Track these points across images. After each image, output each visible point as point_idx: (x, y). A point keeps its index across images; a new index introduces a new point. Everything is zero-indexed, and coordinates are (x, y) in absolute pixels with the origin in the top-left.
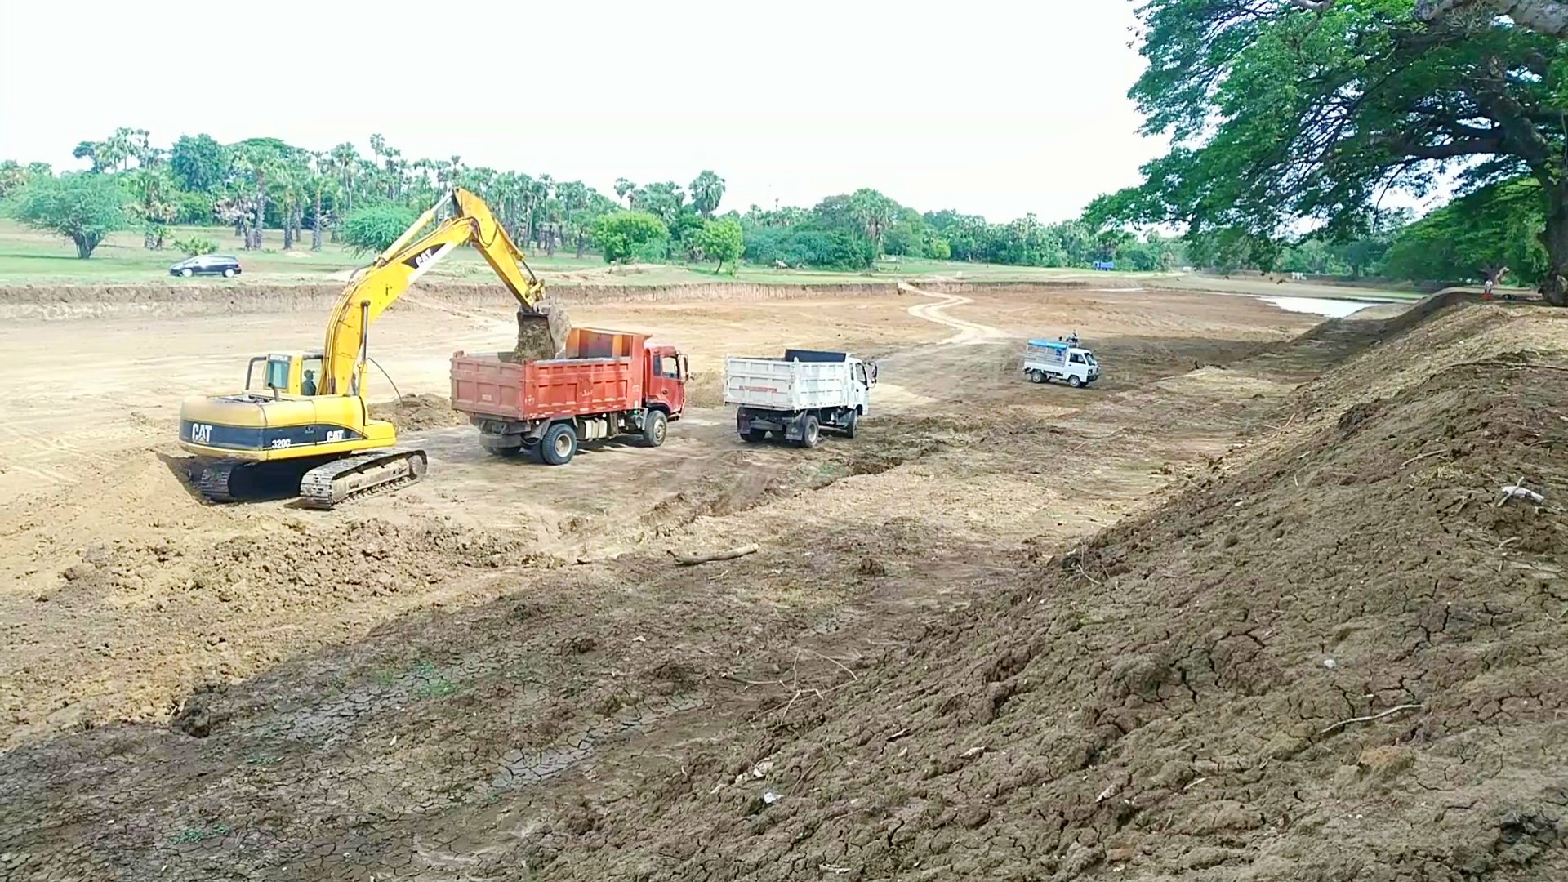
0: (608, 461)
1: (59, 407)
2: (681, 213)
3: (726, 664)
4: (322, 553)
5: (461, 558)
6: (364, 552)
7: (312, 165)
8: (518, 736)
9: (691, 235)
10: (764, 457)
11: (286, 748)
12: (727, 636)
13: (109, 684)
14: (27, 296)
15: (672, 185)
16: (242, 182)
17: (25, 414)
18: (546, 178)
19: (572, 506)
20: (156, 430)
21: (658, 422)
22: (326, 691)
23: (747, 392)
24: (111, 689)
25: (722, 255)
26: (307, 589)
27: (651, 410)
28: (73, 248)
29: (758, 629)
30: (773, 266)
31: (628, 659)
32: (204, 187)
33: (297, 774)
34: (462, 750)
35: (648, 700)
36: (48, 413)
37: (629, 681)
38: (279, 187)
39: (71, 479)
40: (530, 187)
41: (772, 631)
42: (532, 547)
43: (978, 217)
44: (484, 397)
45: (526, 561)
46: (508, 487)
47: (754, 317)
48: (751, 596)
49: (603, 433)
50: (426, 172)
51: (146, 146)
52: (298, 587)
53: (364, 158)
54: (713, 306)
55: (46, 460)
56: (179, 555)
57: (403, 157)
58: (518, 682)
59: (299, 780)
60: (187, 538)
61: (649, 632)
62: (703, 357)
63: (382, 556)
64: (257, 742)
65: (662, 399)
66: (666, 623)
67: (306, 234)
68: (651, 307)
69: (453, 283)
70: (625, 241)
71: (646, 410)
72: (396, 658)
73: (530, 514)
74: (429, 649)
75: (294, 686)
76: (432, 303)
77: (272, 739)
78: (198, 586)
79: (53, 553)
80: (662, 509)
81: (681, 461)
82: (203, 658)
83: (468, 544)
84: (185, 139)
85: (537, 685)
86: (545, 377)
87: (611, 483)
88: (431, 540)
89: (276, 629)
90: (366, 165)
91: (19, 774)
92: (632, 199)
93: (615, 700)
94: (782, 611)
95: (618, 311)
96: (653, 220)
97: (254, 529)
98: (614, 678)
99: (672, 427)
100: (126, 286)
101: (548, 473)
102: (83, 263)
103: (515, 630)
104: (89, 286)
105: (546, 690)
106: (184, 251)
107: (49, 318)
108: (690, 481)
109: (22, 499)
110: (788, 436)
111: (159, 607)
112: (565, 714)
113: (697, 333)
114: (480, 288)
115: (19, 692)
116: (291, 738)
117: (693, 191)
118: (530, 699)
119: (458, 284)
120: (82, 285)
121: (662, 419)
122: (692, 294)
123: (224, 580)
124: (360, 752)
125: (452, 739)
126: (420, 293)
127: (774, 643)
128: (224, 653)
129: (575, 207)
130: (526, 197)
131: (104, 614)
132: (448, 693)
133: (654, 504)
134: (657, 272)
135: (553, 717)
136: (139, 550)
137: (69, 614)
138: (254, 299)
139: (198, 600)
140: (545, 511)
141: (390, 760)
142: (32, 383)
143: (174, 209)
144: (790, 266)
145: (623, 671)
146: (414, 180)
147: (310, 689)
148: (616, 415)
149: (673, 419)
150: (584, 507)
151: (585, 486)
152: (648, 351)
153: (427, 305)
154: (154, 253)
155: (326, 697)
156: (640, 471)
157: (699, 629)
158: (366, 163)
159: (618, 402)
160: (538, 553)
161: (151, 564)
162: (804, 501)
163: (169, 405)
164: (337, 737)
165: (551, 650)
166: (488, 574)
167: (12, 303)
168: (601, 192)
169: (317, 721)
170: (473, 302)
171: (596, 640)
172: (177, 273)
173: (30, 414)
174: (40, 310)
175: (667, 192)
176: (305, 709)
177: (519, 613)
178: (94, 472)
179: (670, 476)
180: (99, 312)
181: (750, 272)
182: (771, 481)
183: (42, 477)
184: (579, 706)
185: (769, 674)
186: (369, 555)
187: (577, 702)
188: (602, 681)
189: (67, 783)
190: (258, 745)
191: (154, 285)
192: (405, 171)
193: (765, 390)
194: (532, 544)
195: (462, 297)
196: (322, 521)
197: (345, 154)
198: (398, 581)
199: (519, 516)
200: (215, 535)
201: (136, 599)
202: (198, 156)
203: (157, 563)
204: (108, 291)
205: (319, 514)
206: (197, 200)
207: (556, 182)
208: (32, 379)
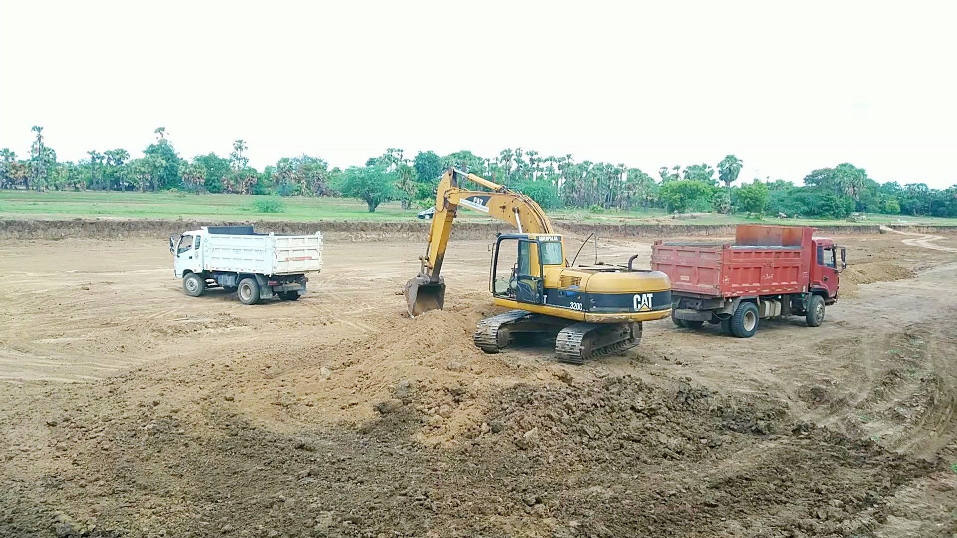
1: (362, 285)
4: (596, 406)
6: (633, 408)
14: (344, 227)
15: (705, 166)
17: (344, 288)
18: (622, 166)
21: (819, 305)
25: (755, 203)
26: (593, 443)
27: (814, 294)
28: (366, 206)
30: (777, 217)
32: (429, 179)
36: (357, 288)
39: (376, 330)
40: (612, 171)
42: (791, 416)
43: (922, 185)
44: (683, 278)
45: (797, 432)
49: (778, 313)
50: (551, 164)
51: (401, 158)
52: (584, 440)
55: (358, 316)
56: (472, 397)
57: (539, 156)
60: (476, 383)
63: (651, 413)
65: (822, 285)
69: (579, 223)
70: (682, 199)
71: (811, 294)
76: (568, 235)
84: (421, 154)
86: (737, 261)
100: (396, 223)
102: (371, 214)
104: (376, 222)
106: (423, 207)
107: (354, 240)
109: (344, 342)
114: (595, 227)
117: (720, 169)
119: (582, 224)
120: (372, 222)
121: (822, 303)
123: (516, 427)
130: (611, 177)
134: (707, 217)
136: (437, 390)
142: (348, 272)
143: (413, 192)
144: (790, 216)
146: (545, 169)
148: (788, 297)
149: (830, 304)
152: (813, 242)
154: (408, 209)
159: (791, 286)
160: (802, 423)
161: (448, 404)
167: (336, 231)
172: (422, 217)
173: (347, 288)
174: (350, 235)
175: (701, 170)
180: (381, 237)
183: (357, 327)
186: (639, 411)
191: (411, 222)
192: (540, 164)
194: (788, 413)
200: (498, 381)
201: (442, 439)
202: (426, 163)
203: (452, 403)
204: (386, 225)
205: (575, 367)
206: (425, 186)
207: (628, 169)
208: (347, 269)
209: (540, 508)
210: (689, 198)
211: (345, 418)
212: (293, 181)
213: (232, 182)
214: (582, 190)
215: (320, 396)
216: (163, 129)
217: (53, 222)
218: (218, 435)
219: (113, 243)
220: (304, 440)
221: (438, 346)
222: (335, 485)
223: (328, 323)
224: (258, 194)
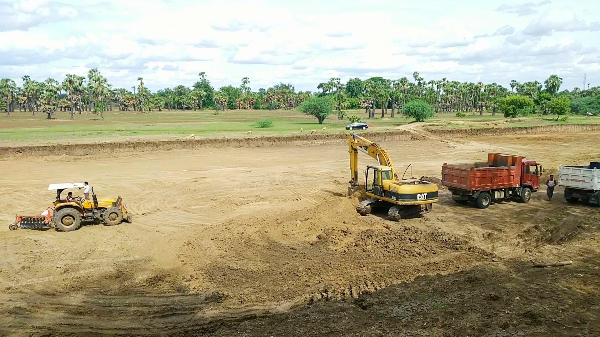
0: (504, 208)
1: (314, 177)
2: (540, 93)
3: (555, 316)
4: (396, 238)
5: (444, 245)
6: (410, 239)
7: (392, 85)
8: (469, 331)
9: (545, 103)
10: (577, 211)
11: (391, 319)
12: (556, 303)
13: (331, 277)
14: (305, 138)
15: (536, 83)
16: (368, 94)
17: (306, 179)
18: (480, 83)
19: (489, 227)
20: (342, 186)
21: (527, 193)
22: (402, 300)
23: (570, 181)
24: (332, 279)
25: (561, 111)
26: (391, 251)
27: (523, 188)
28: (317, 120)
29: (570, 302)
30: (585, 115)
31: (512, 307)
32: (356, 96)
33: (395, 330)
34: (450, 333)
35: (521, 326)
36: (312, 179)
37: (513, 316)
38: (381, 96)
39: (319, 203)
40: (474, 88)
41: (577, 304)
42: (472, 243)
44: (454, 181)
45: (469, 249)
46: (462, 218)
47: (575, 140)
48: (568, 285)
49: (502, 196)
50: (432, 85)
51: (339, 83)
52: (388, 250)
53: (410, 82)
54: (554, 135)
55: (312, 196)
56: (350, 234)
57: (424, 80)
58: (469, 308)
59: (395, 332)
60: (353, 228)
61: (522, 296)
62: (549, 160)
63: (416, 241)
64: (382, 315)
65: (529, 183)
66: (529, 293)
67: (389, 111)
68: (525, 136)
69: (442, 129)
70: (514, 108)
71: (522, 188)
72: (425, 291)
73: (471, 229)
74: (436, 290)
75: (392, 296)
76: (434, 137)
77: (386, 315)
78: (356, 245)
79: (314, 229)
80: (528, 232)
81: (537, 210)
82: (358, 272)
83: (447, 239)
84: (351, 80)
85: (477, 311)
86: (478, 174)
87: (505, 218)
88: (433, 236)
89: (381, 265)
90: (411, 85)
91: (317, 313)
92: (517, 89)
93: (507, 323)
94: (583, 295)
95: (510, 139)
96: (527, 98)
97: (374, 227)
98: (507, 314)
99: (533, 194)
100: (333, 134)
101: (479, 212)
102: (320, 125)
103: (468, 286)
104: (322, 134)
105: (480, 314)
106: (350, 120)
107: (311, 145)
108: (541, 220)
109: (305, 209)
110: (590, 201)
111: (345, 252)
112: (487, 326)
113: (545, 148)
114: (452, 131)
115: (307, 276)
116: (392, 316)
117: (546, 84)
118: (473, 316)
119: (444, 129)
120: (320, 134)
121: (528, 191)
122: (545, 130)
123: (364, 245)
124: (414, 326)
125: (445, 327)
126: (430, 133)
127: (578, 310)
128: (365, 271)
129: (492, 94)
130: (472, 92)
131: (330, 252)
132: (443, 308)
133: (524, 229)
134: (529, 120)
135: (483, 326)
136: (339, 231)
137: (319, 251)
138: (372, 137)
139: (356, 251)
140: (477, 228)
141: (424, 331)
142: (307, 168)
143: (346, 104)
144: (594, 115)
145: (510, 311)
146: (428, 89)
147: (398, 298)
148: (508, 189)
149: (534, 192)
150: (494, 229)
151: (494, 219)
152: (523, 163)
153: (432, 138)
154: (341, 121)
155: (403, 302)
156: (518, 213)
157: (543, 297)
158: (411, 84)
159: (509, 184)
160: (474, 246)
161: (342, 236)
162: (596, 241)
163: (346, 177)
164: (407, 318)
165: (482, 297)
166: (455, 253)
167: (301, 140)
168: (504, 86)
169: (400, 311)
170: (449, 136)
171: (499, 296)
172: (348, 129)
174: (308, 142)
175: (533, 86)
176: (396, 306)
177: (469, 280)
178: (325, 201)
179: (532, 217)
180: (325, 143)
181: (573, 118)
182: (581, 222)
183: (311, 202)
184: (493, 323)
185: (575, 323)
186: (412, 240)
187: (492, 321)
188: (502, 314)
189: (329, 319)
190: (382, 316)
191: (341, 133)
192: (425, 86)
193: (579, 181)
194: (472, 242)
195: (445, 134)
196: (395, 225)
197: (403, 81)
198: (422, 252)
199: (467, 230)
200: (361, 228)
201: (338, 248)
202: (354, 85)
203: (344, 236)
204: (328, 136)
205: (394, 222)
206: (354, 100)
207: (485, 85)
208: (307, 167)
209: (364, 268)
210: (519, 108)
211: (306, 240)
212: (276, 100)
213: (242, 102)
214: (453, 101)
215: (297, 231)
216: (204, 73)
217: (166, 142)
218: (266, 244)
219: (194, 151)
220: (293, 246)
221: (341, 213)
222: (304, 260)
223: (299, 199)
224: (256, 109)
